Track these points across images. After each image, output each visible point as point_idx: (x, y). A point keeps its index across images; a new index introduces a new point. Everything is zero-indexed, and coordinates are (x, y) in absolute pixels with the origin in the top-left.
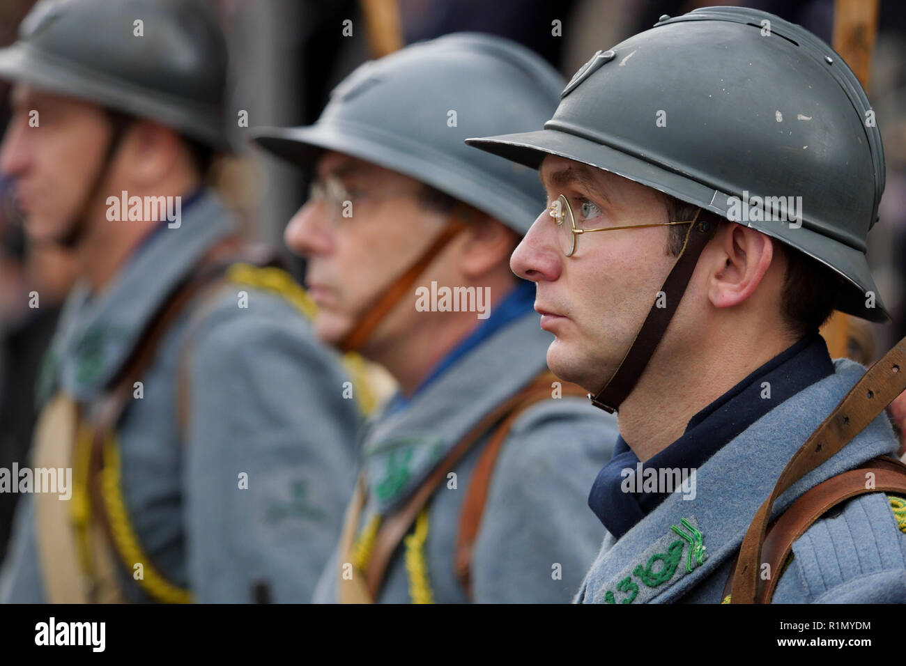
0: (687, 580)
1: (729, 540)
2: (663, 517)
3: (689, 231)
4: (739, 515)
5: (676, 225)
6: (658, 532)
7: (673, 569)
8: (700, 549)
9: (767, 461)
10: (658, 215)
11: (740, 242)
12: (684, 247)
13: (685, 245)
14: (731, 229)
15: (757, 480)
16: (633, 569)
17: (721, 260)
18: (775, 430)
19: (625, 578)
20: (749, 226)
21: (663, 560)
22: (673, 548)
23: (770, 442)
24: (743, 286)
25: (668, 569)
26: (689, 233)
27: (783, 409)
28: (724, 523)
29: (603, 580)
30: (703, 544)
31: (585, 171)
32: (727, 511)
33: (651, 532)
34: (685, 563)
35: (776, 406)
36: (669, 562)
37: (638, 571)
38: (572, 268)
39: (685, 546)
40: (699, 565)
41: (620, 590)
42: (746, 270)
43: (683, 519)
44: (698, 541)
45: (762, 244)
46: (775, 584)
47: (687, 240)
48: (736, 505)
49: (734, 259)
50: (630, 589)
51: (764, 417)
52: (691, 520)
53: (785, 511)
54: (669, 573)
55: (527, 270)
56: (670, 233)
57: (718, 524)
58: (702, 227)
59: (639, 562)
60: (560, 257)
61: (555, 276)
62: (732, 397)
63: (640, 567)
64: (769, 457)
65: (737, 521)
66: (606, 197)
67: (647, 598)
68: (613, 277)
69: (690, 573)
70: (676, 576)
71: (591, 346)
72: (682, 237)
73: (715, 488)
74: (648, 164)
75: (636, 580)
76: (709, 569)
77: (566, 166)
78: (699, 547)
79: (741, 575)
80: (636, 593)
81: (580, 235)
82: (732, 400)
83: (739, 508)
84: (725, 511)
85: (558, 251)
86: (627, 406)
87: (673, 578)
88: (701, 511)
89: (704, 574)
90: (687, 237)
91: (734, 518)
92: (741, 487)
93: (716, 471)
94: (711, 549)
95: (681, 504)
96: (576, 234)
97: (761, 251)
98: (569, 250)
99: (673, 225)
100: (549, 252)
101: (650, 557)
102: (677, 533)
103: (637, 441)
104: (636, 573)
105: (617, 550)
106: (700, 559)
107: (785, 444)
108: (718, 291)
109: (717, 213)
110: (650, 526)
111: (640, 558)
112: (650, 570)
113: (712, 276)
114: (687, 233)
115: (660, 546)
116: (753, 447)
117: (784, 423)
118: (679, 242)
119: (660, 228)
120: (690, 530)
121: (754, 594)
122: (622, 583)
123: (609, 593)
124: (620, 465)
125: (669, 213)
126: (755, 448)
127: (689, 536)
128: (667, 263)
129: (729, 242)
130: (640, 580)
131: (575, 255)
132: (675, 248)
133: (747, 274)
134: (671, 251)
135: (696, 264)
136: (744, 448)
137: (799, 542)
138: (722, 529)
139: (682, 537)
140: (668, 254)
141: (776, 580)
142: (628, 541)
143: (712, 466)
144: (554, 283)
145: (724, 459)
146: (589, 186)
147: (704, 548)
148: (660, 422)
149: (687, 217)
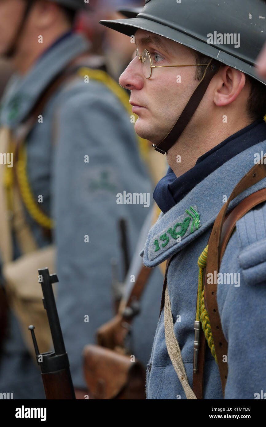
0: (191, 236)
1: (211, 218)
2: (182, 205)
3: (206, 69)
4: (216, 206)
5: (200, 66)
6: (180, 213)
7: (185, 230)
8: (198, 222)
9: (231, 181)
10: (191, 61)
11: (230, 75)
12: (204, 77)
13: (204, 75)
14: (226, 69)
15: (226, 190)
16: (167, 230)
17: (220, 83)
18: (235, 166)
19: (164, 234)
20: (235, 68)
21: (181, 226)
22: (186, 220)
23: (233, 172)
24: (230, 96)
25: (183, 231)
26: (206, 70)
27: (240, 156)
28: (209, 210)
29: (155, 234)
30: (199, 219)
31: (157, 38)
32: (211, 204)
33: (177, 212)
34: (190, 229)
35: (237, 154)
36: (183, 227)
37: (169, 231)
38: (149, 84)
39: (191, 220)
40: (197, 229)
41: (161, 239)
42: (232, 88)
43: (191, 207)
44: (197, 218)
45: (240, 77)
46: (228, 240)
47: (205, 73)
48: (215, 201)
49: (226, 83)
50: (165, 239)
51: (231, 159)
52: (195, 208)
53: (237, 205)
54: (183, 232)
55: (127, 84)
56: (197, 70)
57: (207, 210)
58: (213, 67)
59: (170, 227)
60: (143, 79)
61: (140, 87)
62: (218, 149)
63: (171, 229)
64: (232, 179)
65: (215, 209)
66: (166, 51)
67: (173, 244)
68: (169, 89)
69: (193, 233)
70: (186, 234)
71: (156, 122)
72: (203, 72)
73: (206, 192)
74: (188, 36)
75: (169, 235)
76: (201, 232)
77: (148, 36)
78: (197, 221)
79: (213, 236)
80: (168, 241)
81: (154, 69)
82: (217, 151)
83: (216, 203)
84: (210, 204)
85: (142, 76)
86: (171, 151)
87: (185, 235)
88: (200, 203)
89: (199, 234)
90: (205, 72)
91: (214, 207)
92: (218, 193)
93: (207, 185)
94: (203, 222)
95: (191, 200)
96: (152, 68)
97: (240, 80)
98: (148, 76)
99: (199, 66)
100: (137, 76)
101: (175, 224)
102: (188, 213)
103: (176, 168)
104: (169, 232)
105: (163, 220)
106: (197, 227)
107: (239, 173)
108: (218, 98)
109: (220, 61)
110: (176, 210)
111: (171, 225)
112: (175, 230)
113: (216, 90)
114: (205, 70)
115: (180, 219)
116: (224, 174)
117: (240, 163)
118: (201, 74)
119: (192, 67)
120: (194, 212)
121: (218, 245)
122: (162, 236)
123: (156, 241)
124: (168, 179)
125: (197, 60)
126: (225, 174)
127: (193, 215)
128: (195, 84)
129: (225, 75)
130: (170, 235)
131: (151, 78)
132: (199, 77)
133: (233, 91)
134: (197, 78)
135: (208, 85)
136: (220, 174)
137: (239, 221)
138: (208, 213)
139: (190, 215)
140: (195, 79)
141: (228, 239)
142: (167, 216)
143: (205, 182)
144: (139, 91)
145: (211, 179)
146: (159, 46)
147: (199, 221)
148: (187, 159)
149: (205, 62)
